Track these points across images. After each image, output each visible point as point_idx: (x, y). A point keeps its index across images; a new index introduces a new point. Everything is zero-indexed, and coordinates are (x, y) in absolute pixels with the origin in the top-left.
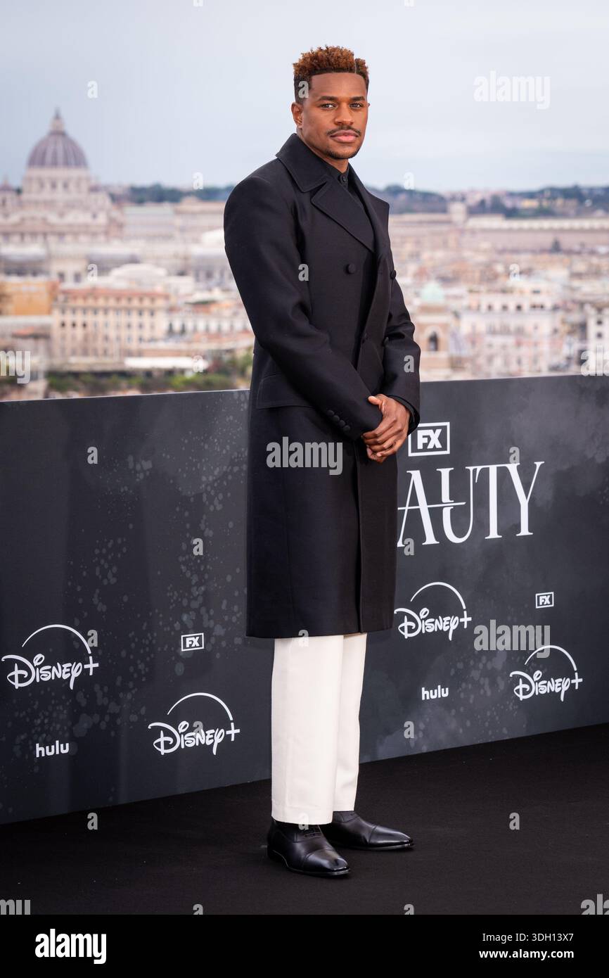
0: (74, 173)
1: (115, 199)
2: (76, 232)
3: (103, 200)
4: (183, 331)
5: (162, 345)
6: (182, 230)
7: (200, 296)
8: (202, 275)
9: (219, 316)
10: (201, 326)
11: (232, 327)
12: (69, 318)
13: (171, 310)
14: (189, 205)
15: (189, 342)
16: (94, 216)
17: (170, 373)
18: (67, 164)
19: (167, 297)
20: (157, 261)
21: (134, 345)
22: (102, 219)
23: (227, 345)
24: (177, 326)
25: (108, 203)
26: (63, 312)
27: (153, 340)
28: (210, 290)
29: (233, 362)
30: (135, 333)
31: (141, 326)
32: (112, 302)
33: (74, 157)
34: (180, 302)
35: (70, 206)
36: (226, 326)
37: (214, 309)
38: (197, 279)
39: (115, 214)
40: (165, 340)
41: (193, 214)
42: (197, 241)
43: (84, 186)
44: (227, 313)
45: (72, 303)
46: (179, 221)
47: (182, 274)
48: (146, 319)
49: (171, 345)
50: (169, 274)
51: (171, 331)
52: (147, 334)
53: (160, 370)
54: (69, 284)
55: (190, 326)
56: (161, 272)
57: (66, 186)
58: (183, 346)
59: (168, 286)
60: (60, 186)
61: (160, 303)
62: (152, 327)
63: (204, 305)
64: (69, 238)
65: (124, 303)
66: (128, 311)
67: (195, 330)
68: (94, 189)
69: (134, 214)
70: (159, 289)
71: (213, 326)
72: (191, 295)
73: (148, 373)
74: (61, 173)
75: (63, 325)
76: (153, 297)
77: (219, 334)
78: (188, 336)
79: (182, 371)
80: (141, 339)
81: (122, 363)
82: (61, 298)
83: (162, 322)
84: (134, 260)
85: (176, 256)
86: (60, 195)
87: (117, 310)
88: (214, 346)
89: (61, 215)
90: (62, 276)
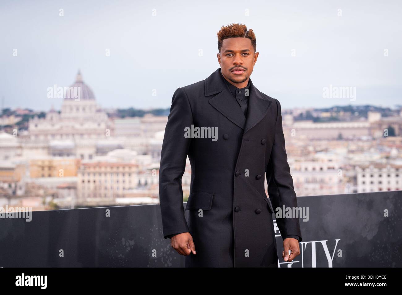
0: (88, 103)
1: (110, 116)
2: (89, 133)
3: (103, 116)
4: (146, 184)
5: (135, 191)
6: (145, 131)
7: (155, 166)
8: (156, 155)
10: (155, 181)
12: (86, 178)
13: (140, 173)
14: (148, 118)
15: (149, 189)
16: (99, 125)
18: (84, 98)
19: (137, 166)
20: (132, 148)
21: (120, 192)
22: (103, 126)
24: (143, 181)
25: (106, 117)
26: (83, 174)
27: (130, 189)
30: (121, 185)
31: (124, 182)
32: (109, 169)
33: (88, 94)
34: (144, 169)
35: (87, 119)
38: (153, 157)
39: (110, 123)
40: (137, 189)
41: (150, 123)
42: (152, 137)
43: (94, 109)
45: (88, 170)
46: (143, 127)
47: (145, 154)
48: (127, 178)
49: (140, 191)
50: (139, 154)
51: (139, 184)
52: (127, 185)
54: (86, 161)
55: (149, 181)
56: (134, 153)
57: (84, 109)
58: (146, 192)
59: (138, 161)
60: (81, 109)
61: (134, 169)
62: (130, 182)
64: (86, 137)
65: (115, 170)
66: (117, 174)
67: (152, 183)
68: (99, 111)
69: (119, 123)
70: (133, 162)
72: (149, 165)
74: (81, 103)
75: (83, 182)
76: (130, 166)
78: (148, 187)
80: (124, 189)
81: (114, 201)
82: (82, 167)
83: (135, 180)
84: (120, 147)
85: (142, 145)
86: (81, 114)
87: (112, 174)
89: (82, 124)
90: (82, 156)
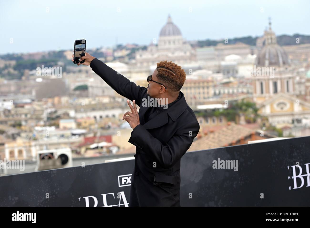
0: (177, 37)
1: (193, 46)
3: (188, 47)
4: (220, 93)
5: (211, 100)
6: (218, 56)
7: (225, 80)
8: (226, 73)
9: (233, 88)
10: (226, 91)
11: (238, 91)
13: (215, 86)
14: (220, 46)
15: (221, 98)
16: (185, 53)
17: (214, 110)
18: (174, 34)
19: (212, 81)
20: (208, 68)
21: (202, 100)
22: (188, 54)
23: (235, 98)
24: (217, 92)
25: (190, 48)
27: (209, 98)
28: (229, 78)
29: (237, 105)
30: (202, 96)
31: (204, 93)
32: (193, 85)
33: (176, 32)
34: (218, 83)
35: (176, 50)
36: (235, 91)
37: (231, 85)
38: (224, 74)
39: (193, 51)
40: (212, 98)
41: (222, 50)
42: (223, 60)
43: (181, 42)
44: (236, 86)
46: (217, 53)
47: (218, 72)
48: (206, 90)
49: (215, 99)
50: (214, 73)
51: (215, 94)
52: (206, 96)
53: (210, 110)
55: (222, 91)
56: (210, 72)
57: (174, 42)
58: (219, 99)
59: (213, 78)
60: (172, 43)
61: (210, 84)
62: (208, 93)
63: (227, 84)
65: (197, 85)
66: (199, 88)
67: (224, 93)
68: (185, 43)
69: (200, 51)
70: (210, 79)
71: (231, 91)
72: (221, 80)
73: (206, 111)
74: (172, 38)
76: (208, 82)
77: (232, 95)
78: (221, 96)
79: (218, 109)
80: (204, 98)
81: (196, 107)
83: (212, 91)
84: (200, 68)
85: (215, 66)
86: (172, 46)
87: (195, 88)
88: (230, 99)
89: (173, 53)
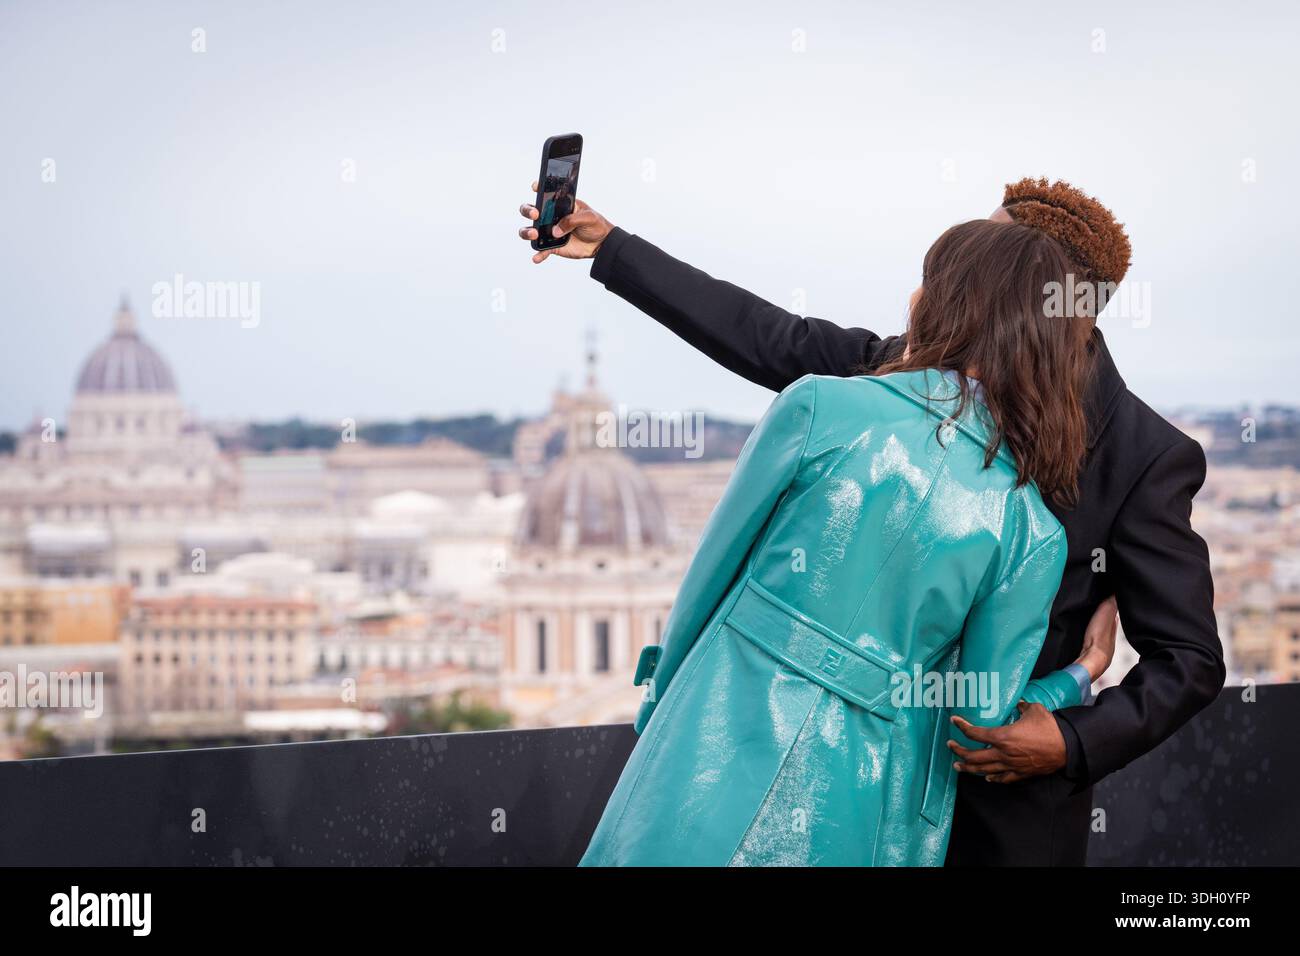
0: (155, 402)
1: (226, 444)
2: (160, 501)
3: (205, 447)
4: (343, 666)
5: (307, 690)
6: (340, 495)
7: (372, 607)
8: (375, 572)
9: (404, 640)
10: (374, 656)
11: (426, 659)
12: (148, 647)
13: (323, 631)
14: (350, 452)
16: (190, 474)
17: (322, 736)
18: (142, 386)
19: (314, 609)
20: (299, 549)
21: (260, 692)
22: (203, 479)
23: (418, 688)
24: (333, 658)
25: (211, 451)
26: (139, 635)
27: (292, 681)
28: (387, 595)
29: (430, 716)
30: (262, 671)
31: (271, 659)
32: (222, 620)
33: (155, 376)
34: (337, 618)
35: (148, 458)
36: (415, 656)
37: (394, 627)
38: (367, 578)
39: (226, 469)
40: (313, 681)
41: (359, 469)
42: (364, 513)
43: (173, 425)
44: (417, 634)
45: (153, 622)
46: (334, 481)
47: (340, 568)
48: (280, 647)
49: (323, 689)
50: (319, 570)
51: (322, 668)
52: (281, 672)
53: (307, 734)
54: (149, 591)
55: (354, 657)
56: (305, 566)
57: (141, 423)
59: (316, 590)
60: (130, 425)
61: (304, 619)
62: (290, 660)
63: (377, 622)
64: (147, 513)
65: (242, 620)
66: (250, 633)
67: (364, 664)
68: (189, 429)
69: (257, 468)
70: (301, 595)
71: (395, 657)
72: (354, 604)
73: (285, 738)
74: (132, 403)
75: (139, 659)
76: (292, 610)
77: (403, 671)
78: (351, 674)
79: (343, 733)
80: (271, 682)
81: (239, 721)
82: (135, 613)
83: (307, 653)
84: (258, 547)
85: (330, 539)
86: (131, 440)
87: (231, 633)
88: (395, 690)
89: (134, 473)
90: (136, 577)
